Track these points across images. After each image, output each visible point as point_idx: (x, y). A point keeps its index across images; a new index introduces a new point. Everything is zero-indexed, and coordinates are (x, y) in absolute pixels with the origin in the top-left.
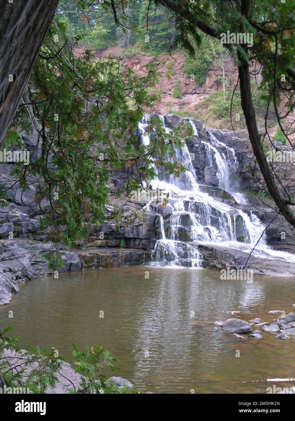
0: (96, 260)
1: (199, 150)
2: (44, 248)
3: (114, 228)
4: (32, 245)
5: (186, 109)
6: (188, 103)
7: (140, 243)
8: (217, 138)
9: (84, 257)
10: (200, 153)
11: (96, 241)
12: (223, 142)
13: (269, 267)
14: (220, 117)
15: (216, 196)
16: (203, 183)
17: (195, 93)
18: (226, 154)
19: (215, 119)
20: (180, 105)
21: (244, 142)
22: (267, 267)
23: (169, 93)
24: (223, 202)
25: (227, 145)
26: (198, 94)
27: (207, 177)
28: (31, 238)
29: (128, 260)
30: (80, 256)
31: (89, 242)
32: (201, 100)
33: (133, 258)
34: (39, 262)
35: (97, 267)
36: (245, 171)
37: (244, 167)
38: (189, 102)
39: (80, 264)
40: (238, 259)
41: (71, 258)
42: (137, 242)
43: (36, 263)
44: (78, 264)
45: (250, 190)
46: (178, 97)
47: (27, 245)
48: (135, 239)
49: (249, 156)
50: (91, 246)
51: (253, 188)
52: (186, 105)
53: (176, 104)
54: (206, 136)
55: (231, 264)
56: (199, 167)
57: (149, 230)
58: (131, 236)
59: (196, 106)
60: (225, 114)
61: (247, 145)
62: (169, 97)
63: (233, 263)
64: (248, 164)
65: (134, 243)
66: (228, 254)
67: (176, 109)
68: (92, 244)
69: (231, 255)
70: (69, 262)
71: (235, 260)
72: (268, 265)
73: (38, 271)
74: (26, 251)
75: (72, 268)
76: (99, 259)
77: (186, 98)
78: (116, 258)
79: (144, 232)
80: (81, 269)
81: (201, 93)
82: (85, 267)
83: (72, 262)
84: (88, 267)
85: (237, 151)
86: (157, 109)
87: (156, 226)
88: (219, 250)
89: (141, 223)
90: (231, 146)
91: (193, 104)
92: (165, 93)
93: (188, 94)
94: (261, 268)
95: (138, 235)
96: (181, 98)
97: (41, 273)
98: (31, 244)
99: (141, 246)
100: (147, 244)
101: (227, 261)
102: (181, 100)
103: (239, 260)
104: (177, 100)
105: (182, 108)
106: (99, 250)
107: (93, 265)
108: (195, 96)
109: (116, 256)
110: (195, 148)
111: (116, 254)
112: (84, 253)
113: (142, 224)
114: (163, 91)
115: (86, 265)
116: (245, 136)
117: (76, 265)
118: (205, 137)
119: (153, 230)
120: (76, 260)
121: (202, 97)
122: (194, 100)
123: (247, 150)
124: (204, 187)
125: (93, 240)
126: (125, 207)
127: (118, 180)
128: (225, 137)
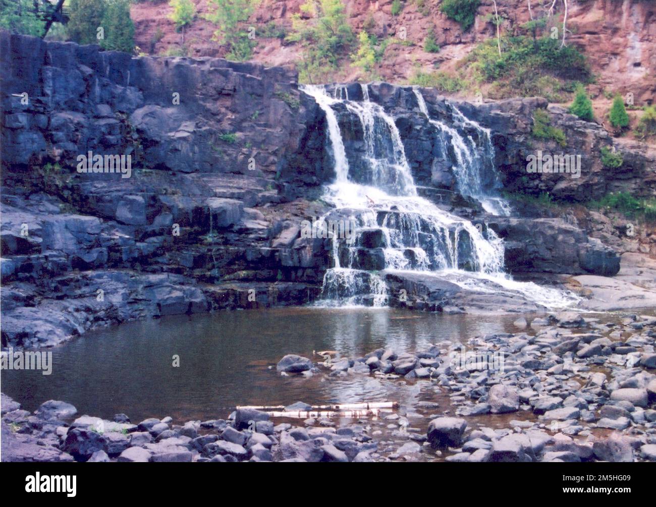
0: (231, 299)
1: (422, 134)
2: (149, 282)
3: (263, 254)
4: (134, 278)
5: (443, 68)
6: (447, 59)
7: (303, 273)
8: (465, 115)
9: (213, 294)
10: (424, 139)
11: (239, 272)
12: (477, 120)
13: (474, 303)
14: (491, 78)
15: (444, 203)
16: (427, 185)
17: (460, 42)
18: (475, 138)
19: (483, 83)
20: (435, 63)
21: (510, 118)
22: (471, 303)
23: (420, 44)
24: (451, 211)
25: (480, 125)
26: (464, 43)
27: (436, 176)
28: (138, 268)
29: (283, 297)
30: (206, 292)
31: (229, 273)
32: (468, 52)
33: (291, 295)
34: (141, 300)
35: (233, 308)
36: (510, 163)
37: (509, 157)
38: (449, 57)
39: (205, 304)
40: (435, 292)
41: (192, 294)
42: (300, 273)
43: (136, 301)
44: (201, 303)
45: (525, 192)
46: (433, 51)
47: (126, 278)
48: (296, 269)
49: (517, 140)
50: (230, 280)
51: (529, 188)
52: (445, 63)
53: (429, 61)
54: (444, 112)
55: (424, 300)
56: (421, 158)
57: (315, 255)
58: (290, 263)
59: (458, 62)
60: (498, 75)
61: (513, 122)
62: (419, 51)
63: (426, 297)
64: (515, 152)
65: (296, 273)
66: (422, 285)
67: (428, 69)
68: (232, 276)
69: (425, 286)
70: (187, 300)
71: (429, 294)
72: (472, 300)
73: (137, 312)
74: (121, 285)
75: (193, 309)
76: (236, 297)
77: (444, 52)
78: (265, 296)
79: (308, 257)
80: (209, 310)
81: (468, 42)
82: (215, 308)
83: (193, 300)
84: (220, 308)
85: (496, 133)
86: (400, 72)
87: (326, 249)
88: (411, 280)
89: (303, 245)
90: (486, 126)
91: (455, 60)
92: (414, 45)
93: (449, 44)
94: (463, 304)
95: (300, 262)
96: (437, 52)
97: (142, 315)
98: (132, 276)
99: (305, 278)
100: (314, 275)
101: (419, 296)
102: (438, 56)
103: (436, 294)
104: (430, 56)
105: (438, 68)
106: (238, 284)
107: (227, 306)
108: (460, 46)
109: (264, 293)
110: (416, 132)
111: (264, 290)
112: (212, 289)
113: (304, 247)
114: (411, 42)
115: (216, 305)
116: (511, 109)
117: (200, 305)
118: (442, 113)
119: (321, 255)
120: (199, 298)
121: (469, 49)
122: (457, 53)
123: (514, 131)
124: (425, 190)
125: (235, 271)
126: (284, 224)
127: (285, 184)
128: (480, 111)
